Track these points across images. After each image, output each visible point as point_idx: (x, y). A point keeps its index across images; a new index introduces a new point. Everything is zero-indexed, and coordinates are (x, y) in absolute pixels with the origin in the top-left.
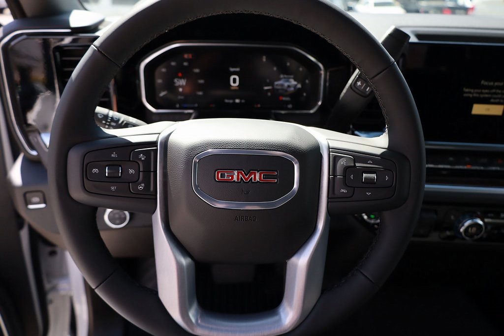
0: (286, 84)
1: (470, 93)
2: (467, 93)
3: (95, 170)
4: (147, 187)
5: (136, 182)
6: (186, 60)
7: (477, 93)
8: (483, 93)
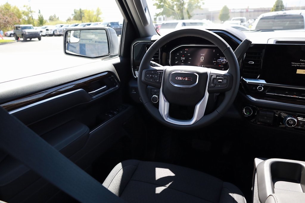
0: (222, 60)
1: (295, 64)
2: (293, 64)
3: (148, 75)
4: (159, 81)
5: (157, 79)
6: (186, 51)
7: (298, 64)
8: (301, 65)
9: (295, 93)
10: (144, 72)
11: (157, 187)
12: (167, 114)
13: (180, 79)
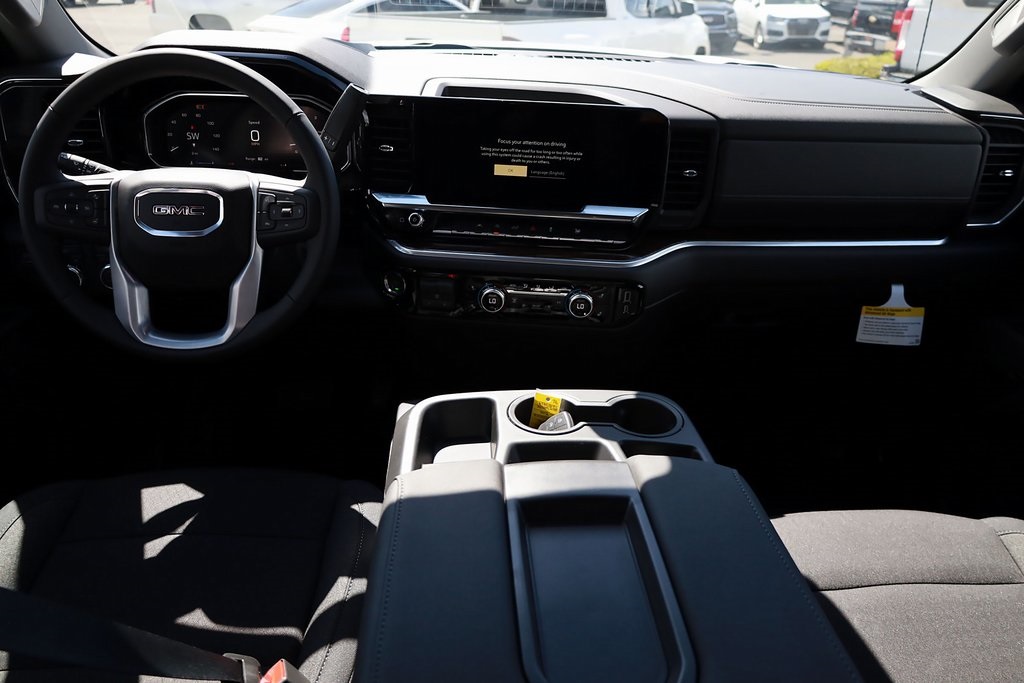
1: (488, 152)
2: (484, 151)
3: (56, 206)
5: (91, 217)
6: (198, 112)
7: (495, 152)
8: (502, 153)
9: (497, 226)
10: (39, 194)
11: (149, 541)
12: (144, 324)
13: (169, 211)
